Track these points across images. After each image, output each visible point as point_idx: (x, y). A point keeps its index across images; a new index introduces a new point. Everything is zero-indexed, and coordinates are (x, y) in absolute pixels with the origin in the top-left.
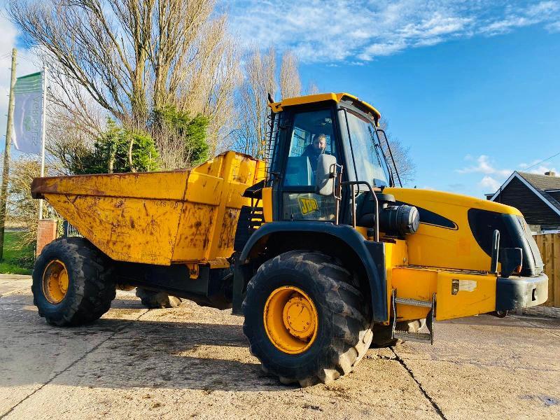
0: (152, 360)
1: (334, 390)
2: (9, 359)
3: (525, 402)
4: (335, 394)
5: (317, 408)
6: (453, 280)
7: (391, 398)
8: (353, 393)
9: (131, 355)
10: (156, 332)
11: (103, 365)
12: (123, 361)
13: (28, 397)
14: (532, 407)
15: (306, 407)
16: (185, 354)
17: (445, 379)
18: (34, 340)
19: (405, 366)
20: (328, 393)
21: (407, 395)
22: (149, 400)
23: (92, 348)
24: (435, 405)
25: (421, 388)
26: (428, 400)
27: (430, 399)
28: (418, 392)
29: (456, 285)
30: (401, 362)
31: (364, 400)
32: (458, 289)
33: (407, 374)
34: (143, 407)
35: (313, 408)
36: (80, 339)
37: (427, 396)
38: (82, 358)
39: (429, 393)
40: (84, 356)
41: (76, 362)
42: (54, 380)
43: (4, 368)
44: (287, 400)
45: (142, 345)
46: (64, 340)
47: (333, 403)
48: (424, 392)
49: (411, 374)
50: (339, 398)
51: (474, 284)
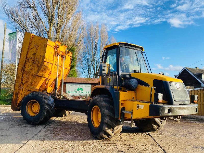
0: (61, 135)
1: (128, 145)
2: (9, 135)
3: (195, 149)
4: (128, 147)
5: (123, 151)
7: (148, 148)
8: (135, 146)
9: (53, 134)
10: (61, 125)
11: (44, 137)
12: (51, 136)
13: (19, 148)
14: (198, 150)
15: (119, 151)
17: (166, 141)
18: (17, 128)
19: (151, 137)
20: (126, 146)
21: (153, 147)
22: (63, 149)
23: (39, 131)
24: (163, 150)
25: (158, 144)
26: (161, 148)
27: (162, 148)
28: (157, 146)
30: (150, 135)
31: (139, 149)
33: (153, 140)
34: (61, 152)
35: (121, 151)
36: (34, 128)
37: (160, 147)
38: (36, 135)
39: (161, 146)
40: (37, 134)
41: (34, 136)
43: (9, 138)
44: (112, 149)
45: (57, 130)
46: (28, 128)
47: (128, 150)
50: (130, 148)
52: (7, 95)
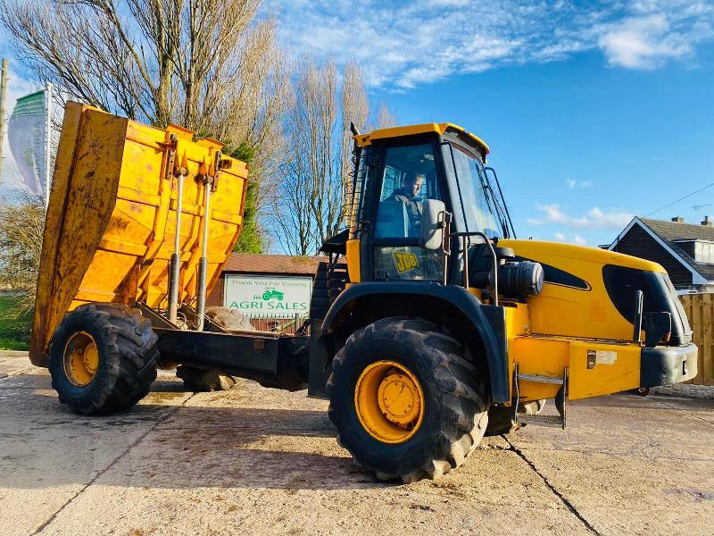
0: (213, 454)
1: (443, 486)
2: (33, 456)
3: (671, 497)
4: (444, 492)
5: (427, 508)
6: (589, 351)
7: (513, 495)
8: (468, 490)
9: (186, 449)
10: (208, 420)
11: (154, 462)
12: (177, 456)
13: (70, 501)
14: (681, 502)
15: (414, 507)
16: (252, 446)
17: (574, 471)
18: (57, 432)
19: (524, 457)
20: (437, 490)
21: (532, 491)
22: (221, 503)
23: (134, 440)
24: (566, 502)
25: (547, 483)
26: (557, 497)
27: (560, 496)
28: (544, 488)
29: (592, 358)
30: (519, 452)
31: (483, 498)
32: (594, 361)
33: (528, 467)
34: (215, 511)
35: (422, 508)
36: (116, 430)
37: (555, 492)
38: (125, 454)
39: (557, 489)
40: (128, 451)
41: (119, 458)
42: (98, 480)
43: (31, 467)
44: (389, 499)
45: (196, 437)
46: (97, 432)
47: (446, 502)
48: (551, 487)
49: (533, 466)
50: (451, 496)
51: (614, 356)
52: (15, 316)
